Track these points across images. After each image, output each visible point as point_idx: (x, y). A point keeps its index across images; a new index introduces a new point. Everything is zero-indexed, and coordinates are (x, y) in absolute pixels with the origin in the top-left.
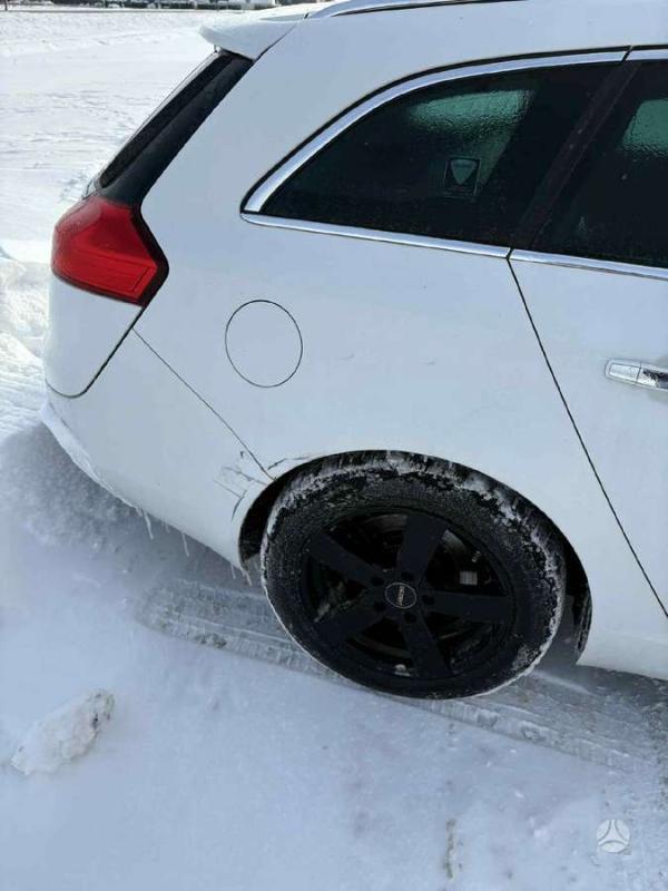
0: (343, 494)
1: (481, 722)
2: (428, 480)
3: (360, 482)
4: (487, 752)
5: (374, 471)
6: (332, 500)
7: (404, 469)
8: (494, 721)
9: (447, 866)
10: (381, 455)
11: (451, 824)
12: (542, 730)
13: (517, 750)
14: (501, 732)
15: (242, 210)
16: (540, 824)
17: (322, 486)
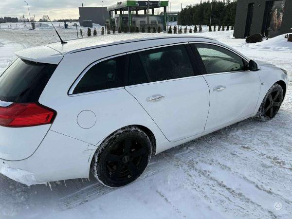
0: (112, 143)
1: (146, 177)
2: (126, 131)
3: (115, 138)
4: (151, 180)
5: (116, 135)
6: (110, 145)
7: (121, 132)
8: (147, 176)
9: (162, 196)
10: (116, 131)
11: (157, 191)
12: (155, 172)
13: (155, 176)
14: (150, 176)
15: (68, 95)
16: (167, 182)
17: (107, 143)
